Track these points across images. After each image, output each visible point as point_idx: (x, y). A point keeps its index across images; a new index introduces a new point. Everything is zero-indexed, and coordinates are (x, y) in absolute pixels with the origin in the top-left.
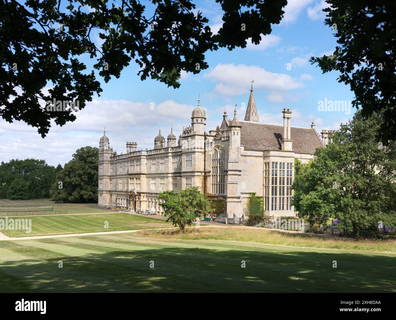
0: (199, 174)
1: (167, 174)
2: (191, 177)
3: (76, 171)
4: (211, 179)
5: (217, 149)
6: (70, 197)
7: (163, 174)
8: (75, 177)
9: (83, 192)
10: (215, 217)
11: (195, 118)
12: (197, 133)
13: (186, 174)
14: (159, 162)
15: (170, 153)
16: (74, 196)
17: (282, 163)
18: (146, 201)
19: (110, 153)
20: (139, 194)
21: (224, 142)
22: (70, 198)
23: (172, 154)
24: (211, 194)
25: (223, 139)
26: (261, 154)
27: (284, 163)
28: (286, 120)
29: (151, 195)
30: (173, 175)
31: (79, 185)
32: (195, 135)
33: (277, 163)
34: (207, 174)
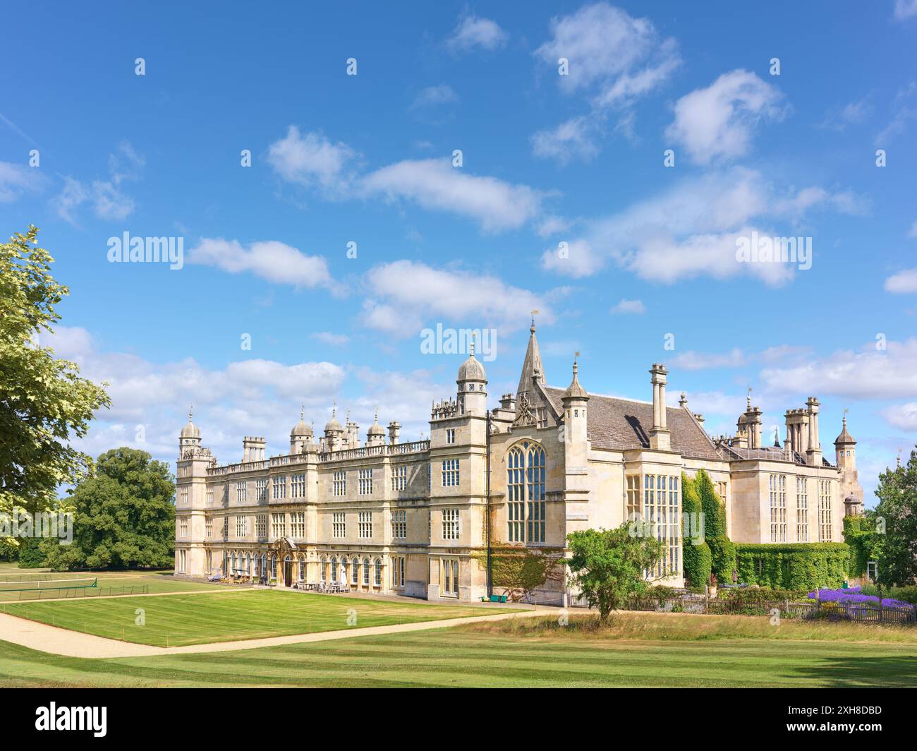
0: (478, 501)
1: (380, 504)
2: (458, 507)
3: (104, 500)
4: (505, 511)
5: (523, 448)
6: (89, 558)
7: (369, 504)
8: (100, 513)
9: (119, 547)
10: (521, 594)
11: (469, 381)
12: (472, 414)
13: (441, 502)
14: (357, 477)
15: (387, 457)
16: (100, 556)
17: (662, 477)
18: (317, 563)
19: (207, 461)
20: (302, 547)
21: (539, 433)
22: (91, 560)
23: (392, 459)
24: (505, 544)
25: (539, 426)
26: (618, 457)
27: (664, 478)
28: (657, 387)
29: (333, 548)
30: (394, 505)
31: (111, 532)
32: (469, 418)
33: (653, 476)
34: (495, 501)
